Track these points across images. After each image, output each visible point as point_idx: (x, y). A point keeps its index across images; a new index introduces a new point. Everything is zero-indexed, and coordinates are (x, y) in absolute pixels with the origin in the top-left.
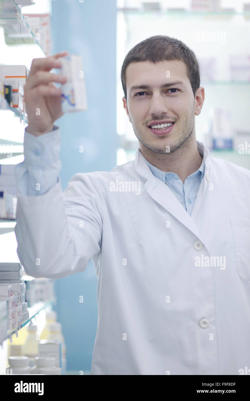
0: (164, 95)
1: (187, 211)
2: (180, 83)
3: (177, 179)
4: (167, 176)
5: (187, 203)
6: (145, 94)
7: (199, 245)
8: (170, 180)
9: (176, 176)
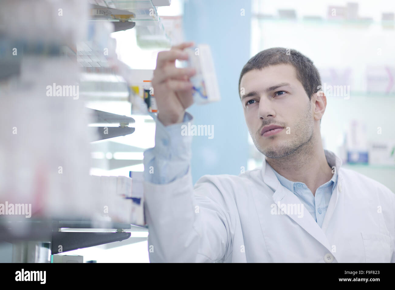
0: (273, 99)
1: (317, 222)
2: (287, 85)
3: (305, 189)
4: (295, 186)
5: (317, 213)
6: (255, 102)
7: (330, 257)
8: (298, 190)
9: (304, 186)
